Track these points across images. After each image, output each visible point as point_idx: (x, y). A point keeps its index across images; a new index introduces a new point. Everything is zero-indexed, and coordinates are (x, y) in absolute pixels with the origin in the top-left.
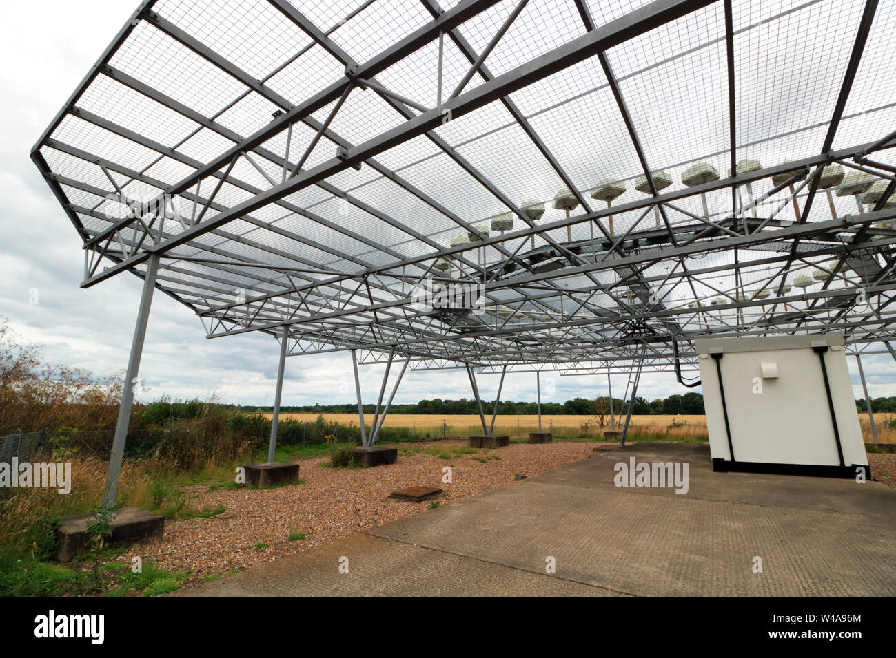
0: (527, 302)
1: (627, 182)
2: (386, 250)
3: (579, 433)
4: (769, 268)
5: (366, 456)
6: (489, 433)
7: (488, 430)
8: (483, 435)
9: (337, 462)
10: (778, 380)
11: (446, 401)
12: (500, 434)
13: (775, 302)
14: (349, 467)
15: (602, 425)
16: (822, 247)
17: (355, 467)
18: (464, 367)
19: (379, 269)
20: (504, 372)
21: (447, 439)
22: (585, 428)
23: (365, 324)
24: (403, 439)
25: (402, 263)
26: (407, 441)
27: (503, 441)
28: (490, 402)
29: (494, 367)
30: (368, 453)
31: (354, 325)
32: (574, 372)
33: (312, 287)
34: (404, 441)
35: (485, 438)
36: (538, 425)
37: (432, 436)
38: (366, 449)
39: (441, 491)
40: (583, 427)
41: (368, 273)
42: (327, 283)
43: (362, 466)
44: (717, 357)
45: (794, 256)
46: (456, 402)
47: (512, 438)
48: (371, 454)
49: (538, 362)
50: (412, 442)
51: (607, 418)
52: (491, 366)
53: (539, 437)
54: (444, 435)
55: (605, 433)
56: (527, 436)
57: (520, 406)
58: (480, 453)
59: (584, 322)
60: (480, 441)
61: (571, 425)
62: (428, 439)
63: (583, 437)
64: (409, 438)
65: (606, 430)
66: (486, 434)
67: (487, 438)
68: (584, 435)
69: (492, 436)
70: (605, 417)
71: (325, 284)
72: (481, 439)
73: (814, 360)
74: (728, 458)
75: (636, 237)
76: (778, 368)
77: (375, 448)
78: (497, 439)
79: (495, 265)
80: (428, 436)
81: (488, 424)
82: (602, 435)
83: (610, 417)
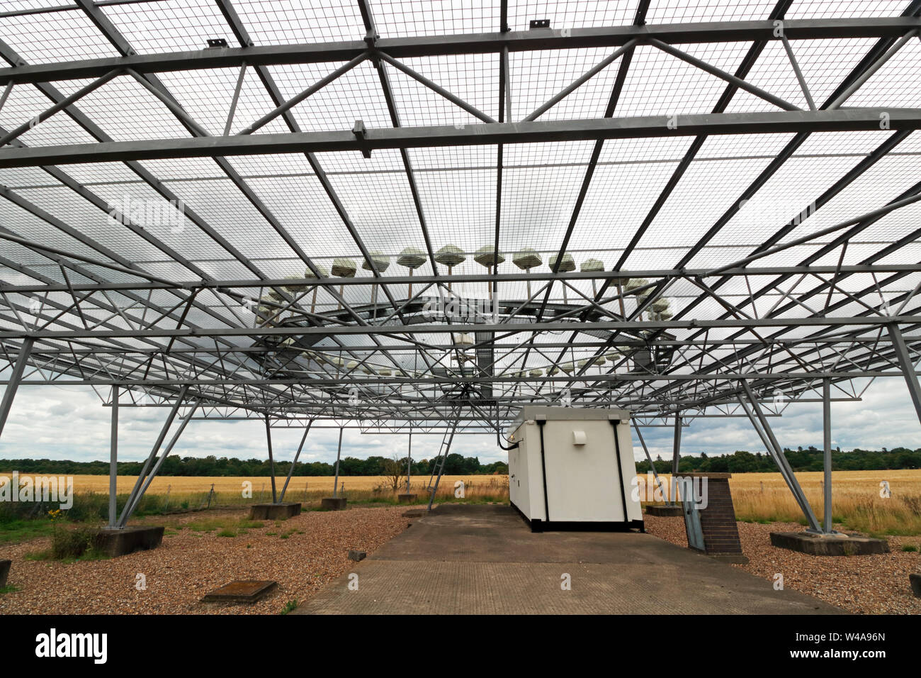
0: (379, 352)
1: (391, 258)
2: (247, 263)
3: (372, 496)
4: (586, 351)
5: (117, 540)
6: (277, 500)
7: (278, 496)
8: (270, 503)
9: (63, 551)
10: (585, 447)
11: (186, 459)
12: (292, 501)
13: (544, 380)
14: (85, 557)
15: (395, 488)
16: (628, 340)
17: (96, 556)
18: (262, 419)
19: (222, 284)
20: (309, 427)
21: (213, 509)
22: (378, 491)
23: (144, 352)
24: (149, 512)
25: (260, 283)
26: (155, 514)
27: (295, 510)
28: (246, 460)
29: (289, 421)
30: (121, 535)
31: (123, 351)
32: (376, 430)
33: (94, 290)
34: (150, 514)
35: (274, 507)
36: (333, 489)
37: (191, 507)
38: (114, 528)
39: (275, 584)
40: (375, 491)
41: (202, 287)
42: (121, 289)
43: (107, 556)
44: (541, 423)
45: (611, 343)
46: (200, 461)
47: (304, 505)
48: (125, 536)
49: (343, 417)
50: (162, 514)
51: (402, 479)
52: (287, 418)
53: (333, 503)
54: (209, 504)
55: (400, 497)
56: (319, 502)
57: (282, 466)
58: (270, 525)
59: (418, 379)
60: (265, 510)
61: (362, 488)
62: (184, 510)
63: (375, 501)
64: (158, 510)
65: (399, 493)
66: (275, 502)
67: (277, 507)
68: (376, 498)
69: (281, 504)
70: (400, 477)
71: (116, 289)
72: (269, 508)
73: (609, 430)
74: (544, 519)
75: (511, 305)
76: (587, 435)
77: (129, 527)
78: (289, 507)
79: (361, 307)
80: (185, 505)
81: (279, 489)
82: (396, 500)
83: (404, 478)
